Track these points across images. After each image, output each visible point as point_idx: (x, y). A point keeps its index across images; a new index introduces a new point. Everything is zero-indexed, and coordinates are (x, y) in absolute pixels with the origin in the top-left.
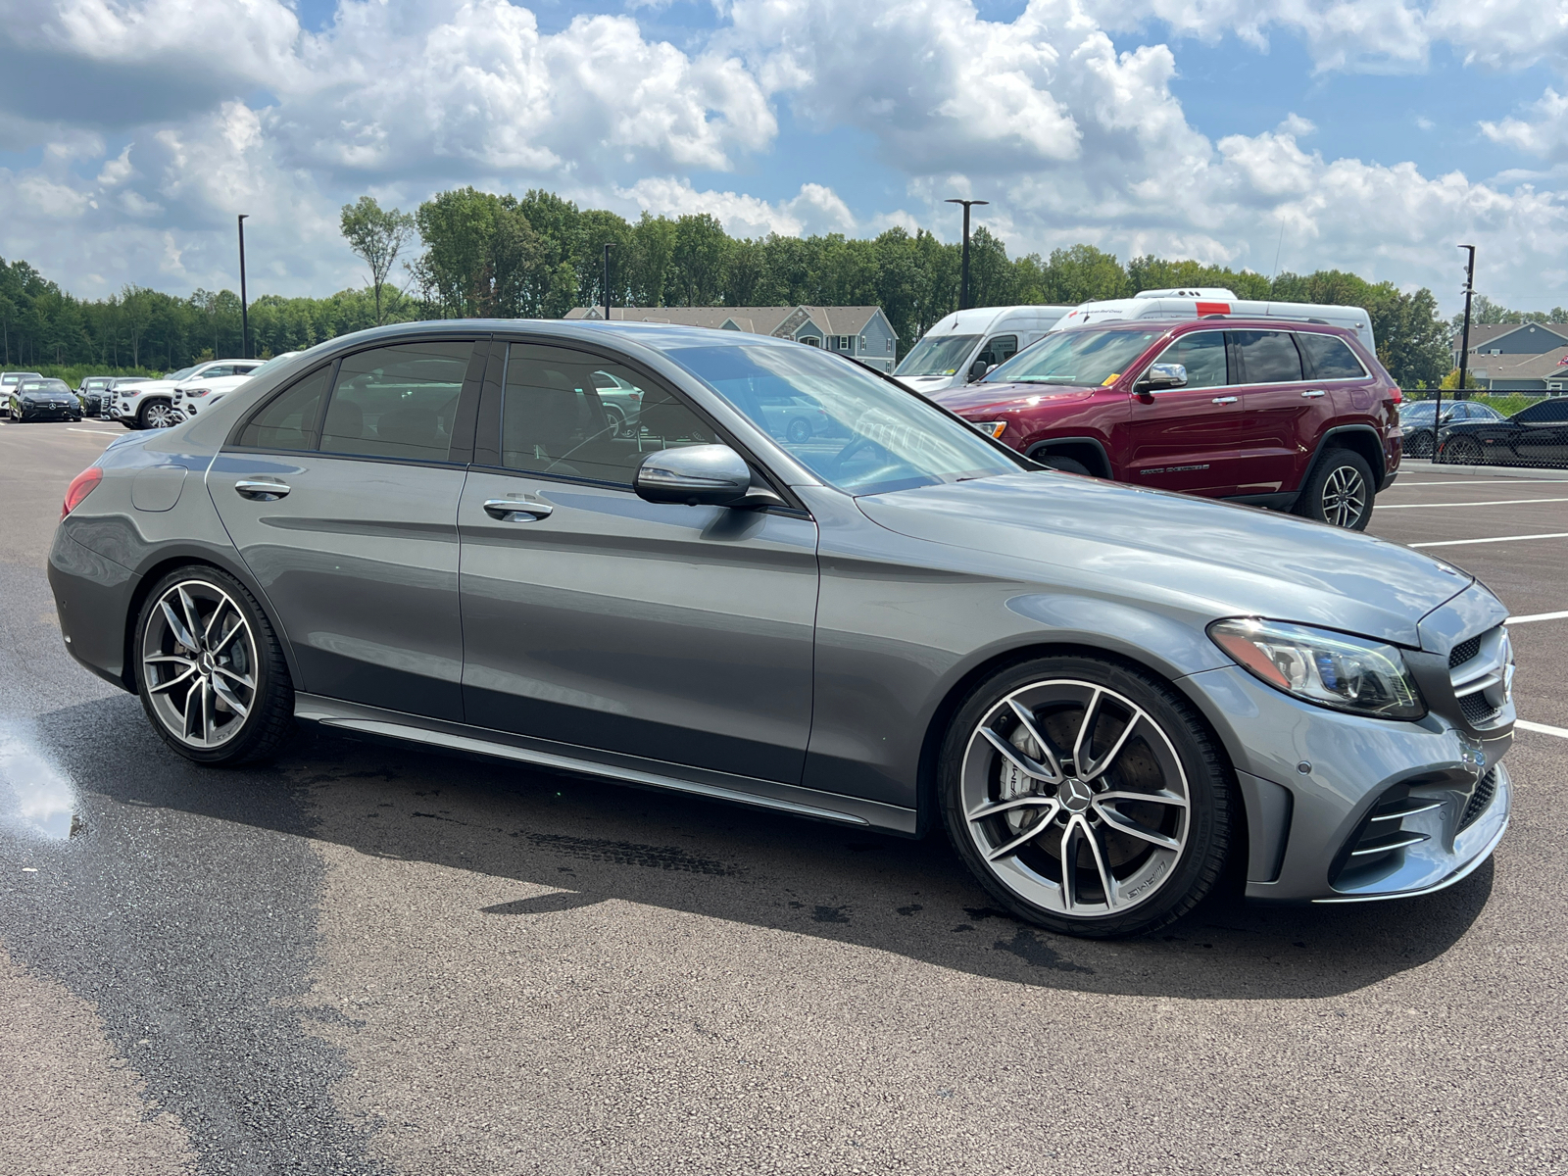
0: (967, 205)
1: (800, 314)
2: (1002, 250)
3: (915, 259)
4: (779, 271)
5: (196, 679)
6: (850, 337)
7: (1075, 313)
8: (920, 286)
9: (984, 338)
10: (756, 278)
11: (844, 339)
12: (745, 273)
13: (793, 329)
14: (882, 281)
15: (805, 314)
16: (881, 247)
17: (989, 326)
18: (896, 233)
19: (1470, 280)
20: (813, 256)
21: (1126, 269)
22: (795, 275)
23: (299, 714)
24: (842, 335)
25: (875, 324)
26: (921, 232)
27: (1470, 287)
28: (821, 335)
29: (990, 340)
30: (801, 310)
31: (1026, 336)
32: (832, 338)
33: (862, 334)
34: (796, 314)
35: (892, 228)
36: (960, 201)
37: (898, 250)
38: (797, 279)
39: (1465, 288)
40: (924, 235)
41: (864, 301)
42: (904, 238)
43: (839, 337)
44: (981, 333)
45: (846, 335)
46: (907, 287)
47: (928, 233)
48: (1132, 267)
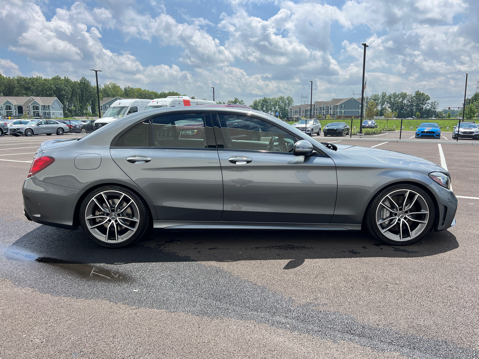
0: (96, 71)
1: (32, 99)
2: (90, 83)
3: (65, 85)
4: (22, 86)
5: (110, 222)
6: (48, 106)
7: (154, 101)
8: (67, 92)
9: (129, 107)
10: (14, 88)
11: (47, 106)
12: (10, 87)
13: (30, 103)
14: (55, 90)
15: (33, 99)
16: (53, 81)
17: (130, 104)
18: (58, 77)
19: (214, 95)
20: (32, 83)
21: (123, 89)
22: (27, 88)
23: (155, 227)
24: (46, 105)
25: (56, 102)
26: (65, 77)
27: (214, 97)
28: (39, 105)
29: (131, 108)
30: (31, 98)
31: (139, 107)
32: (43, 106)
33: (52, 105)
34: (30, 99)
35: (56, 76)
36: (94, 70)
37: (59, 82)
38: (27, 89)
39: (213, 97)
40: (66, 78)
41: (50, 95)
42: (60, 79)
43: (45, 106)
44: (128, 106)
45: (47, 105)
46: (63, 92)
47: (67, 78)
48: (125, 89)
